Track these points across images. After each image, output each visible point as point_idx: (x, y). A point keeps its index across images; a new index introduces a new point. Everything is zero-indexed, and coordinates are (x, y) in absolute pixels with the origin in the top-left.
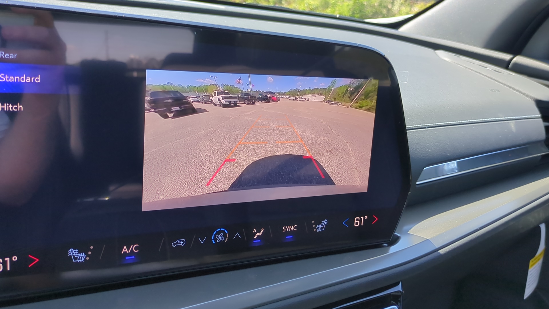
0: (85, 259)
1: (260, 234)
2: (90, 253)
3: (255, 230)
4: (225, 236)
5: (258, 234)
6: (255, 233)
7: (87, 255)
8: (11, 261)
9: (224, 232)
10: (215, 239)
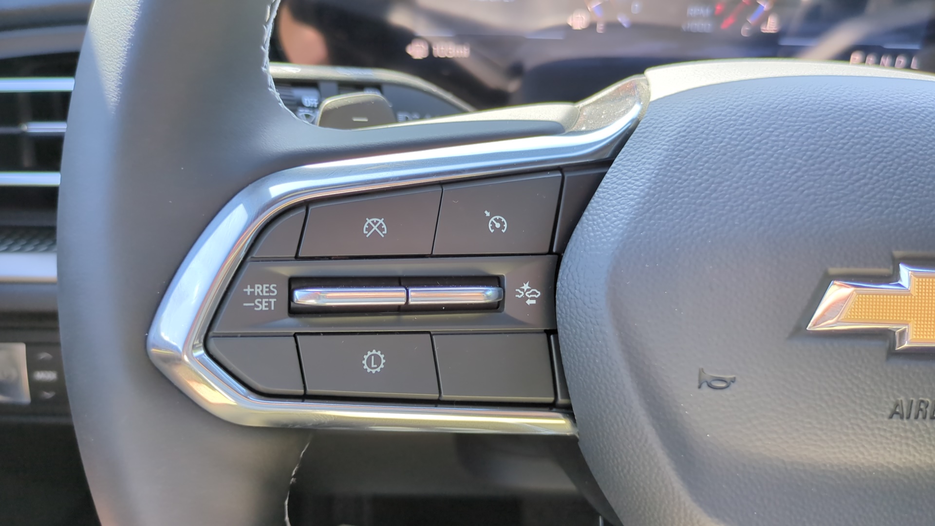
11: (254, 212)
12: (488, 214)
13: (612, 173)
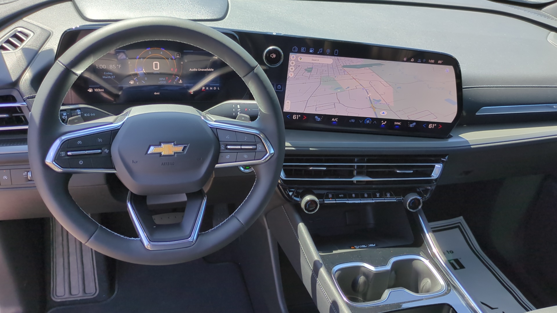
0: (320, 120)
1: (385, 123)
2: (322, 118)
3: (382, 122)
4: (370, 121)
5: (383, 123)
6: (382, 123)
7: (321, 119)
8: (298, 116)
9: (370, 120)
10: (366, 122)
11: (61, 141)
12: (98, 139)
13: (120, 130)
